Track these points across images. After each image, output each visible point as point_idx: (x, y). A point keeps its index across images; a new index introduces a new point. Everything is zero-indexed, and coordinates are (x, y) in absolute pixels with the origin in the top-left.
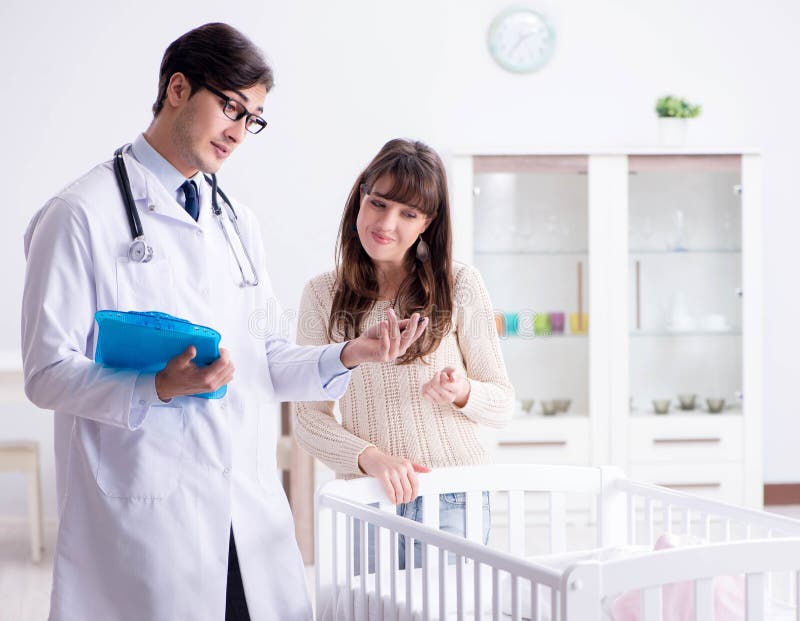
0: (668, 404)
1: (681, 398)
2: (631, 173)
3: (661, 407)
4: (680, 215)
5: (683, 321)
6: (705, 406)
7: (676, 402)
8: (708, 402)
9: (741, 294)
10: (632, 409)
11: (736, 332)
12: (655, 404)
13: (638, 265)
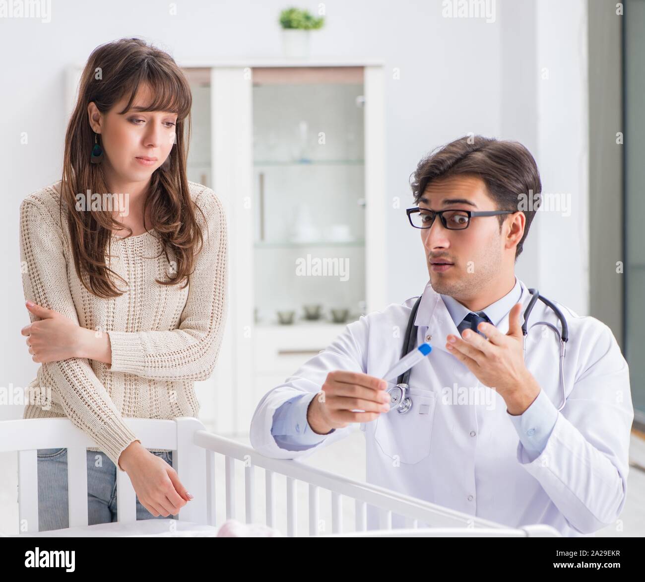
0: (292, 315)
1: (306, 309)
2: (255, 85)
3: (286, 317)
4: (304, 127)
5: (307, 233)
6: (329, 317)
7: (300, 313)
8: (334, 313)
9: (364, 206)
10: (257, 320)
11: (359, 243)
12: (280, 315)
13: (262, 177)
